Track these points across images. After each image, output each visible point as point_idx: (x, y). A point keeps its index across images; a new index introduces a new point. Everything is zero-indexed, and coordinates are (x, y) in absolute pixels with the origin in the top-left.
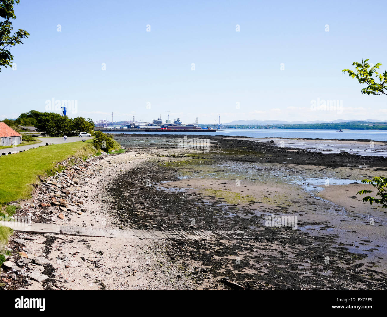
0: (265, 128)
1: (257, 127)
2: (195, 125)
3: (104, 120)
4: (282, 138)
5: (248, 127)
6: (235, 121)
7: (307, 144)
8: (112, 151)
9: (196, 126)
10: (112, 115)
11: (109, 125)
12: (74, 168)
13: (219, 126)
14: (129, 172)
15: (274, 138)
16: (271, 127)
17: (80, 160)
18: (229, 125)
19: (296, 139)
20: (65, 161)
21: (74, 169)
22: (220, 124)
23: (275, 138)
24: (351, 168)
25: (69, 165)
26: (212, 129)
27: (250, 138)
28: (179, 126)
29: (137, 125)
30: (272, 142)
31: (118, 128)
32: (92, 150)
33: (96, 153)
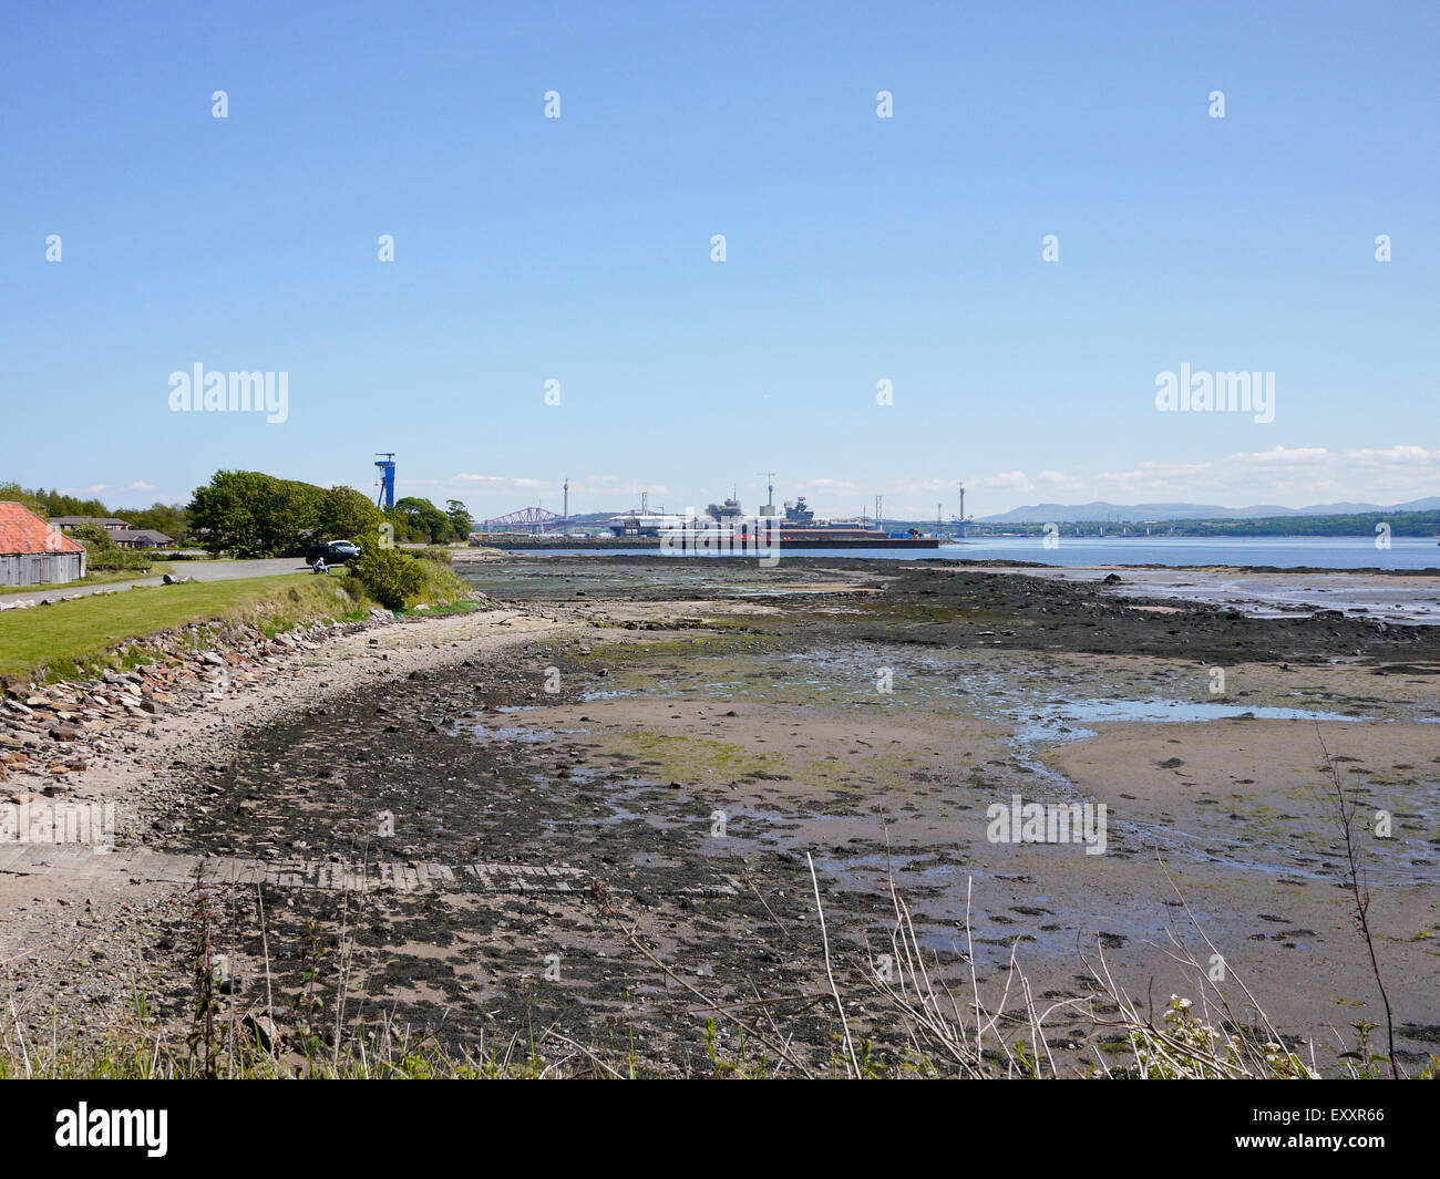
0: (1138, 531)
1: (1108, 531)
2: (861, 524)
3: (538, 510)
4: (1164, 567)
5: (1071, 529)
6: (1022, 508)
7: (1243, 586)
8: (420, 607)
9: (866, 528)
10: (566, 489)
11: (554, 526)
12: (200, 658)
13: (962, 528)
14: (412, 676)
15: (1131, 566)
16: (1160, 530)
17: (246, 633)
18: (1001, 524)
19: (1214, 570)
20: (167, 634)
21: (199, 662)
22: (966, 518)
23: (1135, 566)
24: (1285, 667)
25: (182, 647)
26: (927, 536)
27: (1045, 566)
28: (804, 528)
29: (650, 525)
30: (1112, 579)
31: (578, 534)
32: (335, 600)
33: (349, 610)
